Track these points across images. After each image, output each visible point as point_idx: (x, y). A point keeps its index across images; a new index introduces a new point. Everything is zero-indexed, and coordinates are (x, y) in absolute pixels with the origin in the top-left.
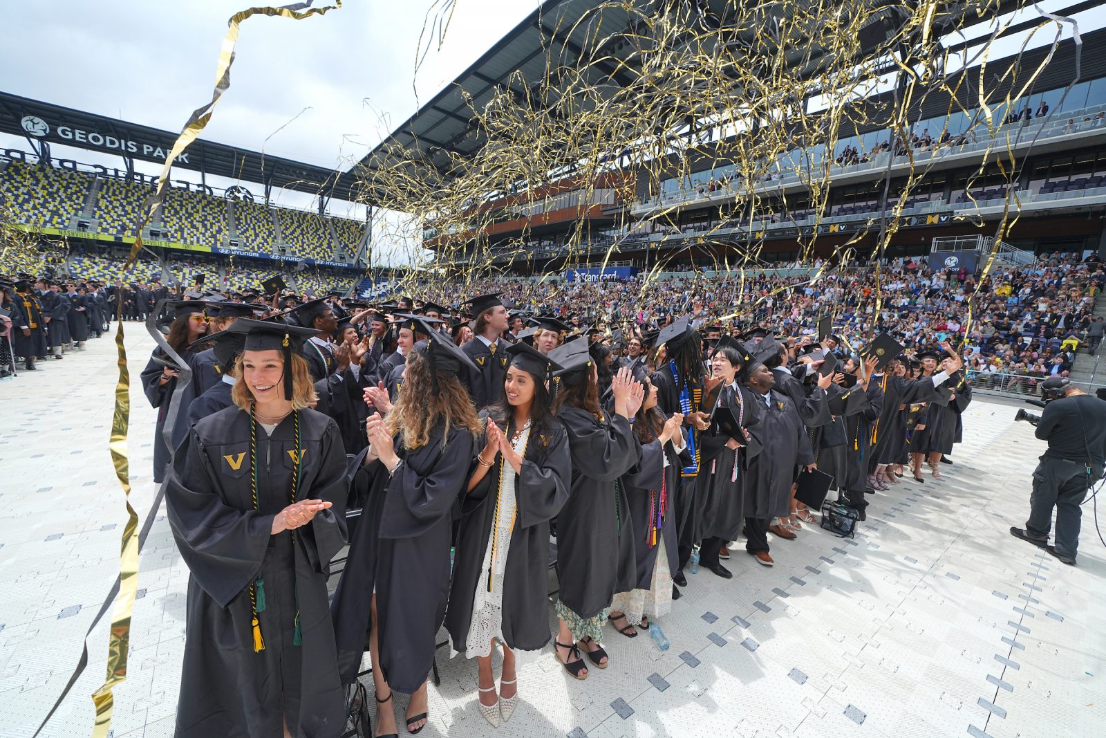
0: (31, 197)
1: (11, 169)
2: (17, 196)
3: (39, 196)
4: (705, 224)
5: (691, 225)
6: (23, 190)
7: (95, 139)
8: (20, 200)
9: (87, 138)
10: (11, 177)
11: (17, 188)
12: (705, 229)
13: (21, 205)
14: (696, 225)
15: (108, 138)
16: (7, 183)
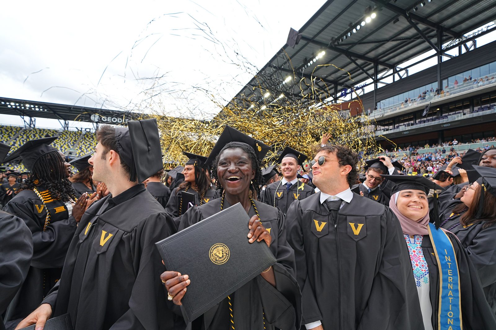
0: (90, 145)
1: (86, 135)
2: (86, 146)
3: (93, 145)
4: (412, 122)
5: (402, 124)
6: (88, 143)
7: (114, 120)
8: (87, 147)
9: (111, 120)
10: (85, 139)
11: (86, 143)
12: (412, 125)
13: (87, 149)
14: (405, 123)
15: (118, 119)
16: (84, 141)
